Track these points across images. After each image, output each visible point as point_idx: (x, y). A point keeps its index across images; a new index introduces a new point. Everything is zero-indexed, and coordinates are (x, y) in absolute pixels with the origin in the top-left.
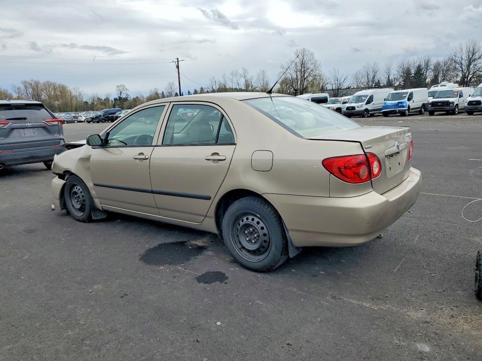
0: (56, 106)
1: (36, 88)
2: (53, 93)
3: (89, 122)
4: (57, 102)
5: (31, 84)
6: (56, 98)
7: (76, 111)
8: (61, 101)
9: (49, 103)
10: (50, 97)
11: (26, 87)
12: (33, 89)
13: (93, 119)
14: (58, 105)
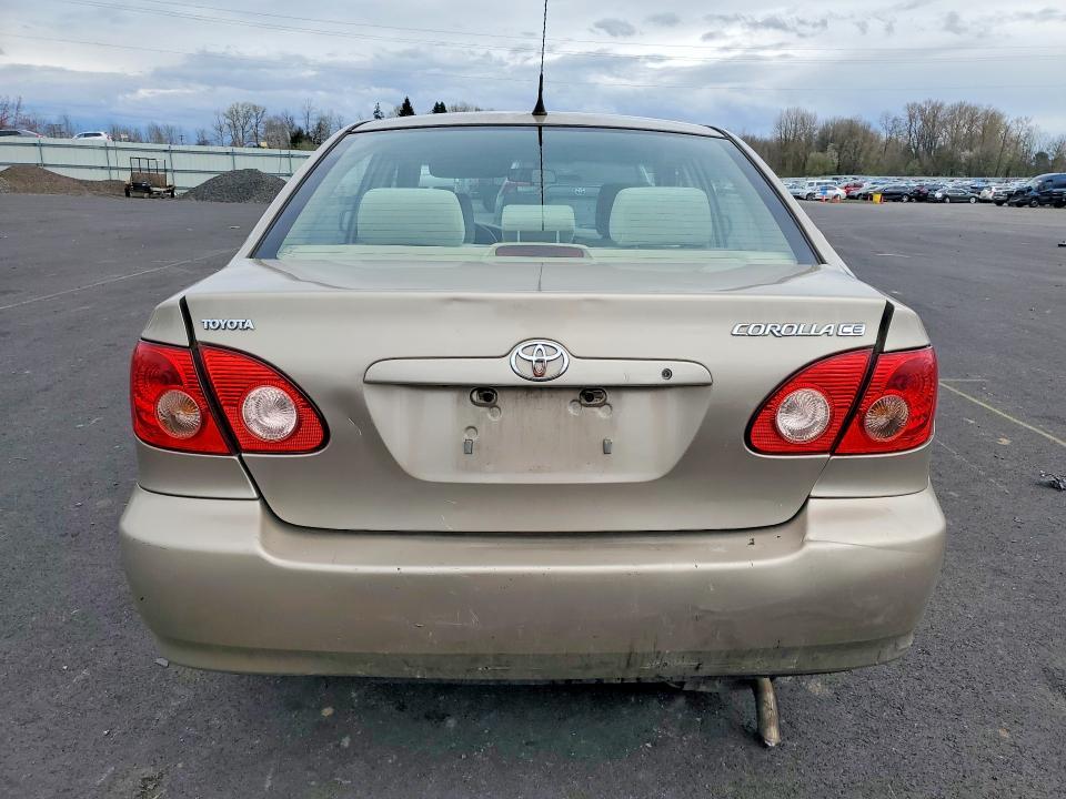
0: (963, 160)
1: (930, 118)
2: (965, 131)
3: (999, 203)
4: (967, 153)
5: (922, 111)
6: (970, 142)
7: (1007, 175)
8: (977, 150)
9: (951, 154)
10: (955, 142)
11: (912, 117)
12: (925, 121)
13: (1010, 195)
14: (970, 160)
